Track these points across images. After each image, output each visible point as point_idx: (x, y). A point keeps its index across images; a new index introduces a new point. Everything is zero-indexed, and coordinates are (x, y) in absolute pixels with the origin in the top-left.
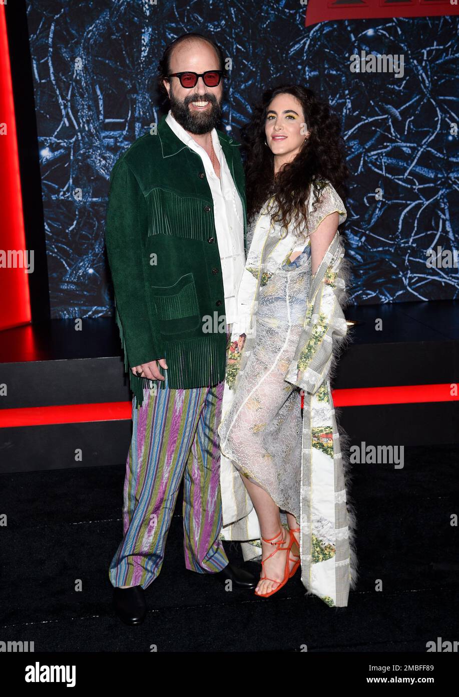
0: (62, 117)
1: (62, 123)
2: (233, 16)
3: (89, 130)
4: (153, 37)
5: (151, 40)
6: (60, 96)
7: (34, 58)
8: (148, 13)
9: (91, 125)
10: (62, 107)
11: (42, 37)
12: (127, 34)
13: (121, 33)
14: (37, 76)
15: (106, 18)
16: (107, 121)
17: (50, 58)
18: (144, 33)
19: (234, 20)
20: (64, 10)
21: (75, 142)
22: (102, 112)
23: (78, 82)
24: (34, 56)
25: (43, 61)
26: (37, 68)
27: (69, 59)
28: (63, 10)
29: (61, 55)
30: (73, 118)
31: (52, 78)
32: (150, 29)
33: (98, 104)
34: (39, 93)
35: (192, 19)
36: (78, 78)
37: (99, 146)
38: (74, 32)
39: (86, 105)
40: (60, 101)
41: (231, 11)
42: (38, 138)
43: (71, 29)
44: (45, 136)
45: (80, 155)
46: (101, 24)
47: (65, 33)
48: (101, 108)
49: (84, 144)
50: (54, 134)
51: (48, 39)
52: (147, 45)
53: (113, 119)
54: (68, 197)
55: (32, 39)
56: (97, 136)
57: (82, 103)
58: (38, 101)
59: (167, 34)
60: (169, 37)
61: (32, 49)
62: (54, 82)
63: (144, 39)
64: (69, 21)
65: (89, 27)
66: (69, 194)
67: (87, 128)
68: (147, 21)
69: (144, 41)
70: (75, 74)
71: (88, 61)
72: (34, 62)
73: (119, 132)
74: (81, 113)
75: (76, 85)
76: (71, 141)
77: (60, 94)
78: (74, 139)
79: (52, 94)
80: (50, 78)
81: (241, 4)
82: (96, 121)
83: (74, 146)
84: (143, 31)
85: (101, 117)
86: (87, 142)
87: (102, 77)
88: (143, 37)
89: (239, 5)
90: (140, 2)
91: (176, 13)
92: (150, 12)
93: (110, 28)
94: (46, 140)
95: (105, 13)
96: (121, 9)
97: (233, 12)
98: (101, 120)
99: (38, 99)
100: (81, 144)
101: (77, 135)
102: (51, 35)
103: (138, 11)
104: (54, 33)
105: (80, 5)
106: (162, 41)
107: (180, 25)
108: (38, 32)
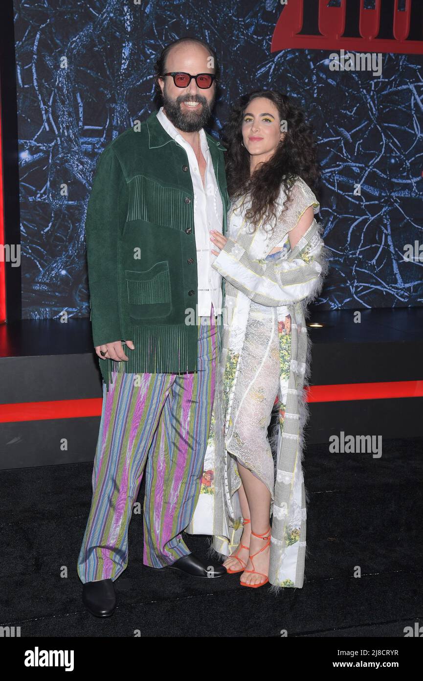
0: (43, 121)
1: (43, 127)
2: (207, 38)
3: (69, 135)
4: (133, 52)
5: (131, 54)
6: (41, 101)
7: (18, 64)
8: (129, 29)
9: (71, 131)
10: (43, 112)
11: (28, 44)
12: (109, 47)
13: (103, 45)
14: (20, 81)
15: (90, 31)
16: (86, 127)
17: (34, 64)
18: (125, 47)
19: (208, 41)
20: (50, 21)
21: (54, 146)
22: (82, 119)
23: (60, 89)
24: (19, 61)
25: (27, 67)
26: (21, 74)
27: (52, 67)
28: (48, 20)
29: (45, 63)
30: (53, 124)
31: (35, 84)
32: (131, 44)
33: (78, 111)
34: (21, 98)
35: (170, 37)
36: (60, 85)
37: (77, 151)
38: (58, 42)
39: (67, 111)
40: (42, 106)
41: (205, 33)
42: (19, 140)
43: (55, 39)
44: (24, 139)
45: (59, 159)
46: (85, 36)
47: (49, 42)
48: (81, 115)
49: (63, 149)
50: (34, 137)
51: (33, 47)
52: (127, 58)
53: (92, 126)
54: (45, 199)
55: (17, 46)
56: (76, 141)
57: (63, 110)
58: (20, 105)
59: (146, 49)
60: (148, 52)
61: (17, 55)
62: (37, 88)
63: (124, 53)
64: (54, 31)
65: (73, 38)
66: (46, 196)
67: (66, 134)
68: (128, 36)
69: (125, 55)
70: (58, 81)
71: (71, 70)
72: (18, 67)
73: (97, 139)
74: (61, 119)
75: (58, 92)
76: (51, 145)
77: (42, 100)
78: (53, 144)
79: (35, 99)
80: (33, 84)
81: (215, 28)
82: (76, 127)
83: (53, 149)
84: (124, 45)
85: (81, 124)
86: (66, 147)
87: (84, 86)
88: (123, 51)
89: (213, 28)
90: (122, 18)
91: (155, 31)
92: (131, 27)
93: (92, 40)
94: (26, 143)
95: (89, 26)
96: (104, 23)
97: (207, 34)
98: (81, 126)
99: (20, 103)
100: (60, 149)
101: (57, 140)
102: (36, 43)
103: (120, 26)
104: (39, 42)
105: (66, 17)
106: (141, 56)
107: (159, 42)
108: (23, 40)
